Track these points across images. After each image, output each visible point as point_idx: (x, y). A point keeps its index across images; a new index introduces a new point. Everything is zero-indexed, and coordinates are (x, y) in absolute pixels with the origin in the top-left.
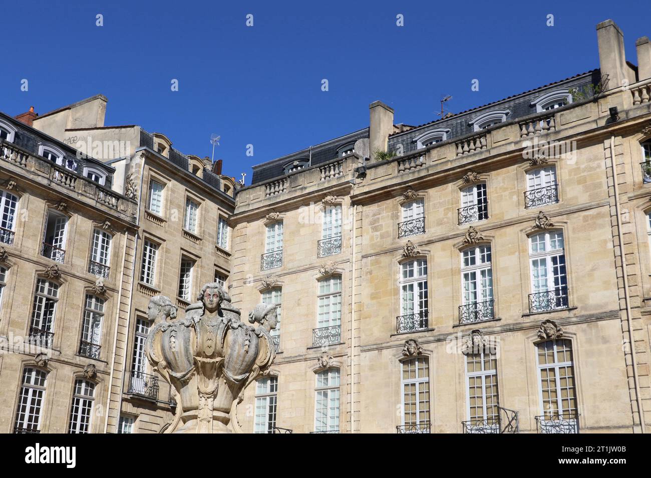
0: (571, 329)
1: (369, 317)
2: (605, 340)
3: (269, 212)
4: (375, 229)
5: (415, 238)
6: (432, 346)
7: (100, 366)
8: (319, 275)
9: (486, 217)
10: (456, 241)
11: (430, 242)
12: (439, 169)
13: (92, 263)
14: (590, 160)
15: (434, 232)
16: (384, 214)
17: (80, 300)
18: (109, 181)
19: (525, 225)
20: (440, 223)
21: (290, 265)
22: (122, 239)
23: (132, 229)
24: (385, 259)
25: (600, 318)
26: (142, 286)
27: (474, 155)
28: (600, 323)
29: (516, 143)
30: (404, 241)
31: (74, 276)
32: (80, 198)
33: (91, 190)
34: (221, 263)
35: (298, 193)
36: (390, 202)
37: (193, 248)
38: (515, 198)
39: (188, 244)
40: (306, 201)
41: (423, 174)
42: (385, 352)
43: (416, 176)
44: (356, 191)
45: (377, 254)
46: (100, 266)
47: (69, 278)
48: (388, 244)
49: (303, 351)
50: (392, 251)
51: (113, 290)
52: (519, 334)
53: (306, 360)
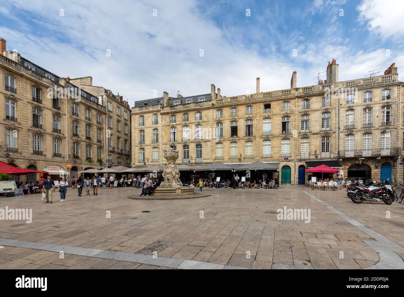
0: (202, 143)
1: (164, 138)
2: (207, 145)
3: (140, 113)
4: (165, 121)
5: (174, 124)
6: (177, 145)
7: (102, 145)
8: (153, 129)
9: (188, 121)
10: (182, 125)
11: (177, 125)
12: (179, 110)
13: (97, 122)
14: (208, 113)
15: (178, 122)
16: (167, 118)
17: (96, 130)
18: (98, 101)
19: (195, 124)
20: (179, 121)
21: (146, 126)
22: (104, 116)
23: (105, 114)
24: (167, 127)
25: (207, 141)
26: (109, 127)
27: (186, 108)
28: (207, 142)
29: (194, 107)
30: (172, 124)
31: (94, 125)
32: (92, 106)
33: (95, 105)
34: (126, 122)
35: (147, 110)
36: (169, 115)
37: (120, 119)
38: (194, 118)
39: (118, 117)
40: (150, 112)
41: (176, 110)
42: (168, 145)
43: (174, 111)
44: (161, 112)
45: (166, 126)
46: (99, 123)
47: (93, 125)
48: (168, 124)
49: (150, 144)
50: (169, 126)
51: (103, 128)
52: (193, 143)
53: (151, 145)
